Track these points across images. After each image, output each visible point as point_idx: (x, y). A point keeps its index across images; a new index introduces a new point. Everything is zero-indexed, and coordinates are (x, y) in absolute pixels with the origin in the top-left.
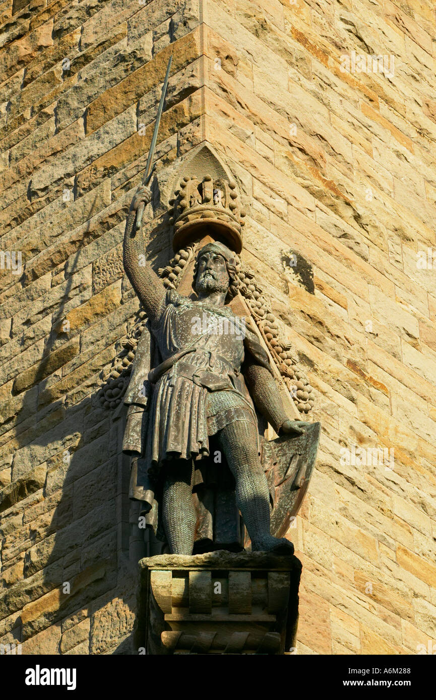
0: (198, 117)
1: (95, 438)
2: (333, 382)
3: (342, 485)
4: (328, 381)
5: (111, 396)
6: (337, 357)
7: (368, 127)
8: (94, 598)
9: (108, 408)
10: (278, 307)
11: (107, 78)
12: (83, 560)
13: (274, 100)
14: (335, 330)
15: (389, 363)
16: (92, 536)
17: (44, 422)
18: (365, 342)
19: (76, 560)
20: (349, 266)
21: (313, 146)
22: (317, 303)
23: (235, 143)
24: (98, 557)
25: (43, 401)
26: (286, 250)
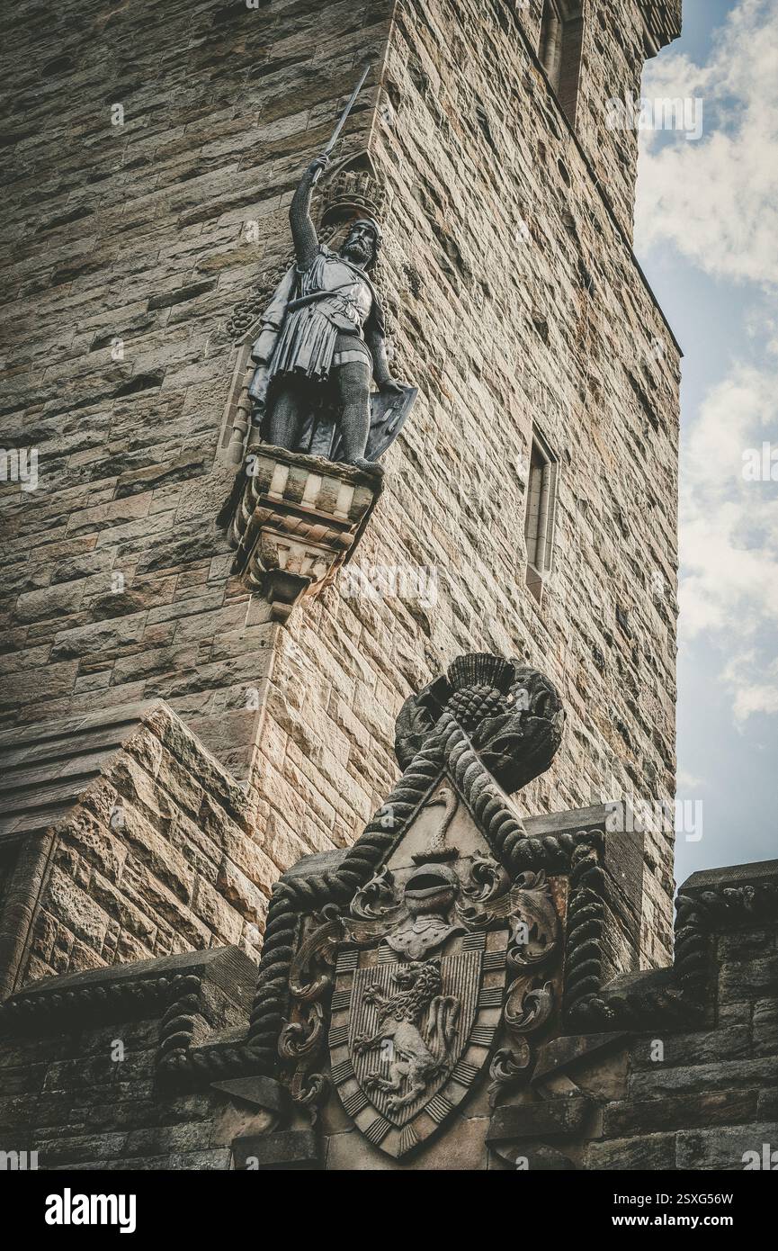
0: (365, 129)
1: (216, 356)
2: (418, 376)
3: (407, 456)
4: (414, 373)
5: (238, 326)
6: (424, 358)
7: (479, 198)
8: (188, 479)
9: (233, 335)
10: (391, 299)
11: (289, 86)
12: (183, 448)
13: (421, 143)
14: (427, 338)
15: (458, 380)
16: (197, 431)
17: (171, 336)
18: (445, 356)
19: (177, 446)
20: (445, 294)
21: (442, 193)
22: (419, 311)
23: (387, 161)
24: (198, 447)
25: (174, 320)
26: (406, 259)
